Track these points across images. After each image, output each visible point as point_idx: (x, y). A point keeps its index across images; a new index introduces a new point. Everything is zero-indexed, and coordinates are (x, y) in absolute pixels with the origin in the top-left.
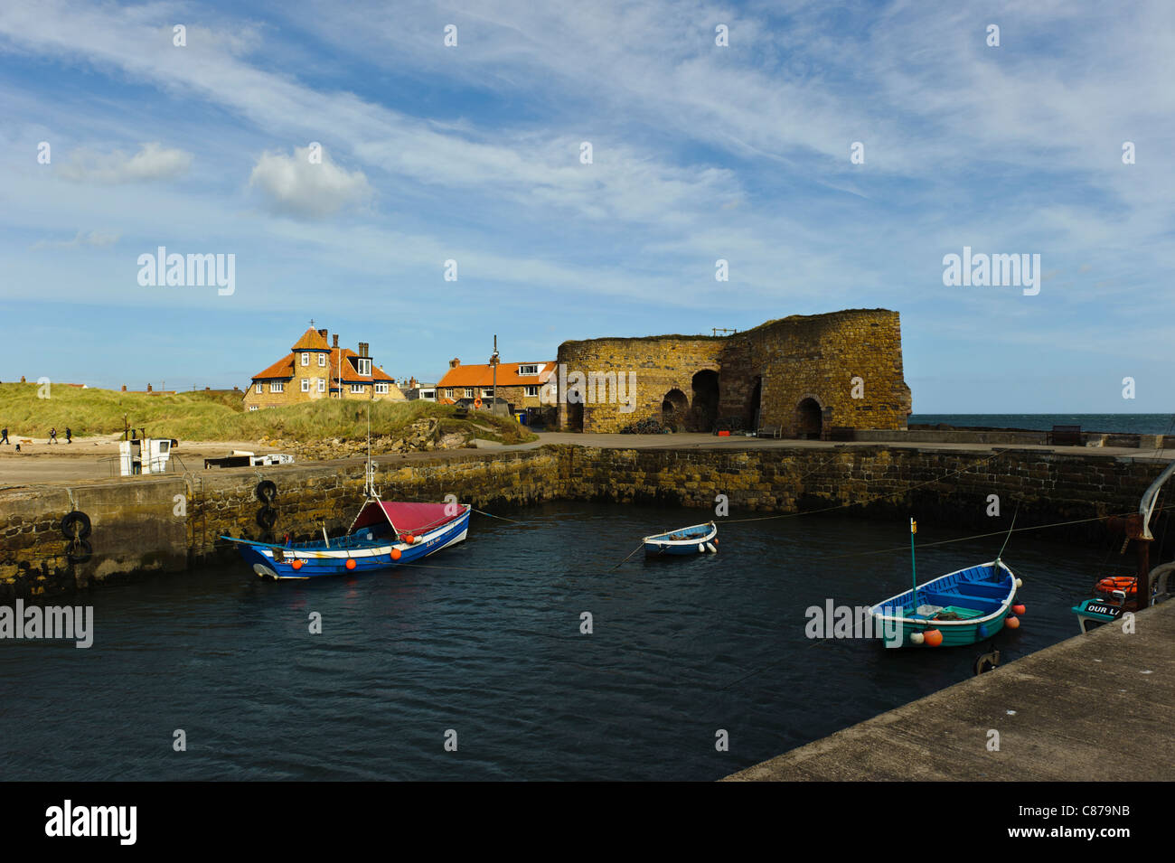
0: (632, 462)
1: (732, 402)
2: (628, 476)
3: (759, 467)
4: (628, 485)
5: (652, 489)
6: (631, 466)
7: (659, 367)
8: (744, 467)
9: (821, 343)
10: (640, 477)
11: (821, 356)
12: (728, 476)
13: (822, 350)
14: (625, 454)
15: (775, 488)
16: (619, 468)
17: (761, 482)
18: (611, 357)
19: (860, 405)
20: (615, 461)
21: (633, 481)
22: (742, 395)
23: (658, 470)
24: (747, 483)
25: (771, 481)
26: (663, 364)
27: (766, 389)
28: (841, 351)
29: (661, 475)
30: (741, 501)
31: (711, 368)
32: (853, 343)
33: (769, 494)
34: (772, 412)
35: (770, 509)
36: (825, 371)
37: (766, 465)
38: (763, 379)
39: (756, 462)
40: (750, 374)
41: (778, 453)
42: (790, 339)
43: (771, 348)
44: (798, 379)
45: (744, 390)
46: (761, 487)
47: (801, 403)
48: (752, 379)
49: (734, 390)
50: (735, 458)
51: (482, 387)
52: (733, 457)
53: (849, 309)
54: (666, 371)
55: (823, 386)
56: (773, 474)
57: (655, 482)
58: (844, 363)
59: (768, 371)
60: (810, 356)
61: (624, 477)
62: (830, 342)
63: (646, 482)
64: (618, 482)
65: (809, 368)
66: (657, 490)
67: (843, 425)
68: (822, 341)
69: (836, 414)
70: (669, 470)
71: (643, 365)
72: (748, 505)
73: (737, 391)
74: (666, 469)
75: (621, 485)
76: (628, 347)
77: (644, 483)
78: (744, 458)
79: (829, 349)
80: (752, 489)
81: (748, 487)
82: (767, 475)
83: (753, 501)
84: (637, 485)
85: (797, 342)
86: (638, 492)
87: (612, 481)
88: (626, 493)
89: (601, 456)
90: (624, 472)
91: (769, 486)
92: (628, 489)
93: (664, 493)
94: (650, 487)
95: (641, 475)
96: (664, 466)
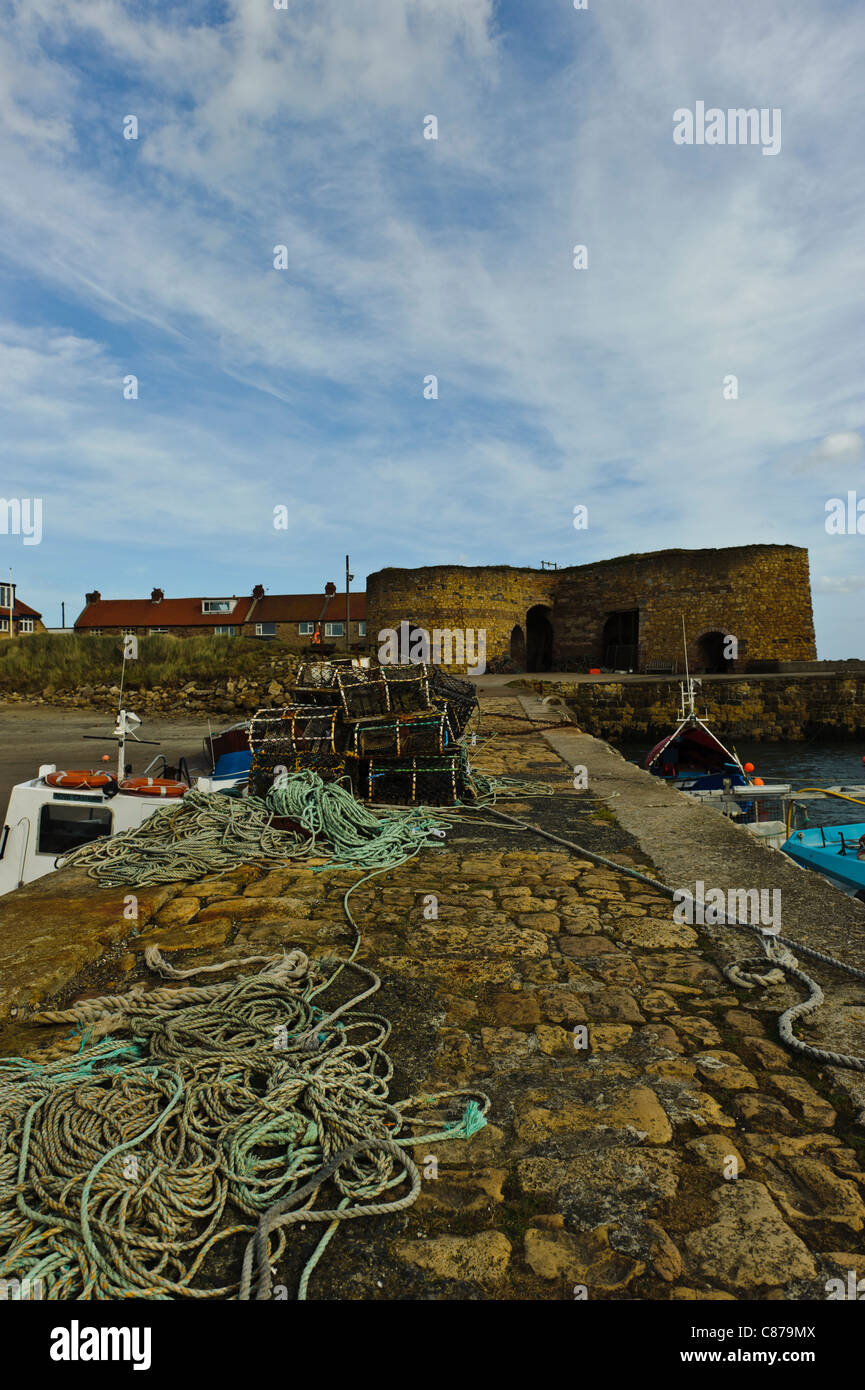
0: (617, 697)
1: (574, 639)
2: (612, 712)
3: (761, 697)
4: (613, 722)
5: (644, 726)
6: (616, 702)
7: (506, 600)
8: (746, 698)
9: (730, 576)
10: (628, 713)
11: (729, 589)
12: (729, 707)
13: (732, 584)
14: (608, 688)
15: (780, 717)
16: (602, 705)
17: (764, 712)
18: (461, 588)
19: (777, 638)
20: (595, 697)
21: (619, 718)
22: (590, 632)
23: (648, 704)
24: (750, 714)
25: (775, 710)
26: (508, 597)
27: (647, 623)
28: (755, 585)
29: (653, 709)
30: (744, 733)
31: (544, 603)
32: (767, 577)
33: (774, 723)
34: (656, 648)
35: (777, 739)
36: (735, 605)
37: (770, 695)
38: (641, 614)
39: (758, 692)
40: (599, 609)
41: (781, 682)
42: (683, 572)
43: (654, 582)
44: (695, 613)
45: (593, 626)
46: (766, 717)
47: (701, 637)
48: (601, 614)
49: (577, 627)
50: (736, 688)
52: (733, 688)
53: (757, 543)
54: (511, 605)
55: (733, 620)
56: (777, 703)
57: (646, 717)
58: (758, 596)
59: (649, 605)
60: (714, 590)
61: (608, 713)
62: (742, 576)
63: (635, 718)
64: (601, 719)
65: (715, 601)
66: (648, 727)
67: (760, 658)
68: (732, 574)
69: (752, 647)
70: (662, 704)
71: (493, 598)
72: (752, 737)
73: (582, 628)
74: (659, 703)
75: (604, 723)
76: (478, 577)
77: (633, 719)
78: (745, 689)
79: (740, 582)
80: (756, 720)
81: (751, 717)
82: (770, 705)
83: (757, 731)
84: (624, 722)
85: (694, 575)
86: (626, 729)
87: (594, 719)
88: (612, 732)
89: (579, 692)
90: (607, 708)
91: (774, 716)
92: (613, 726)
93: (658, 729)
94: (640, 723)
95: (628, 711)
96: (655, 700)
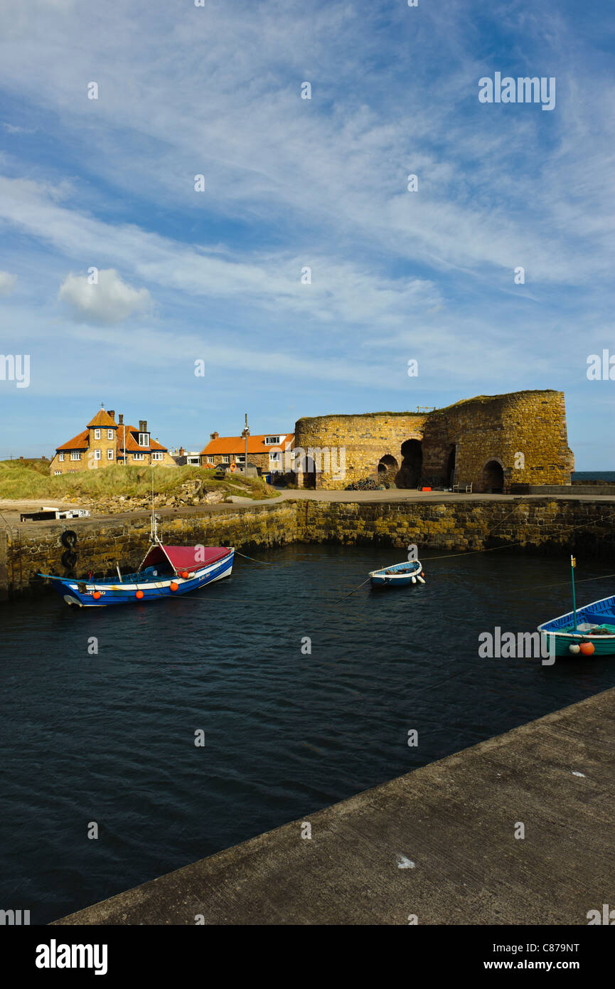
0: (354, 513)
1: (432, 464)
2: (351, 523)
3: (455, 516)
4: (352, 530)
5: (371, 534)
6: (353, 516)
7: (375, 438)
8: (443, 516)
10: (361, 525)
11: (502, 428)
12: (430, 523)
13: (503, 423)
14: (349, 506)
15: (467, 532)
16: (344, 518)
17: (456, 527)
18: (337, 430)
19: (534, 466)
20: (341, 512)
21: (355, 528)
22: (441, 459)
23: (374, 519)
24: (445, 528)
25: (464, 526)
26: (377, 435)
27: (460, 454)
28: (518, 423)
29: (377, 522)
30: (440, 542)
31: (416, 438)
32: (527, 417)
33: (462, 537)
34: (464, 472)
35: (464, 549)
36: (505, 439)
37: (460, 514)
38: (457, 446)
39: (452, 512)
40: (446, 442)
41: (469, 504)
42: (478, 415)
43: (463, 422)
44: (484, 446)
45: (442, 455)
46: (456, 531)
47: (487, 464)
48: (448, 446)
49: (434, 455)
50: (436, 509)
51: (236, 454)
52: (433, 508)
53: (525, 390)
54: (381, 440)
55: (504, 451)
56: (465, 521)
57: (373, 528)
58: (520, 433)
59: (461, 440)
60: (494, 428)
61: (348, 524)
62: (510, 416)
63: (366, 528)
64: (344, 528)
65: (493, 437)
66: (374, 535)
67: (520, 482)
68: (503, 416)
69: (515, 473)
70: (383, 519)
71: (362, 436)
72: (446, 546)
73: (437, 456)
74: (381, 518)
75: (346, 531)
76: (350, 422)
77: (364, 529)
78: (442, 509)
79: (508, 422)
80: (449, 533)
81: (446, 531)
82: (461, 522)
83: (450, 542)
84: (359, 531)
85: (483, 417)
86: (359, 536)
87: (339, 528)
88: (350, 537)
89: (330, 508)
90: (348, 520)
91: (463, 531)
92: (351, 534)
93: (380, 537)
94: (368, 532)
95: (361, 523)
96: (380, 516)
